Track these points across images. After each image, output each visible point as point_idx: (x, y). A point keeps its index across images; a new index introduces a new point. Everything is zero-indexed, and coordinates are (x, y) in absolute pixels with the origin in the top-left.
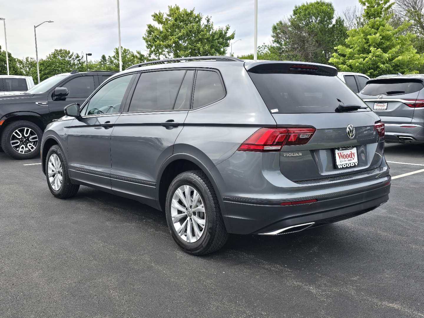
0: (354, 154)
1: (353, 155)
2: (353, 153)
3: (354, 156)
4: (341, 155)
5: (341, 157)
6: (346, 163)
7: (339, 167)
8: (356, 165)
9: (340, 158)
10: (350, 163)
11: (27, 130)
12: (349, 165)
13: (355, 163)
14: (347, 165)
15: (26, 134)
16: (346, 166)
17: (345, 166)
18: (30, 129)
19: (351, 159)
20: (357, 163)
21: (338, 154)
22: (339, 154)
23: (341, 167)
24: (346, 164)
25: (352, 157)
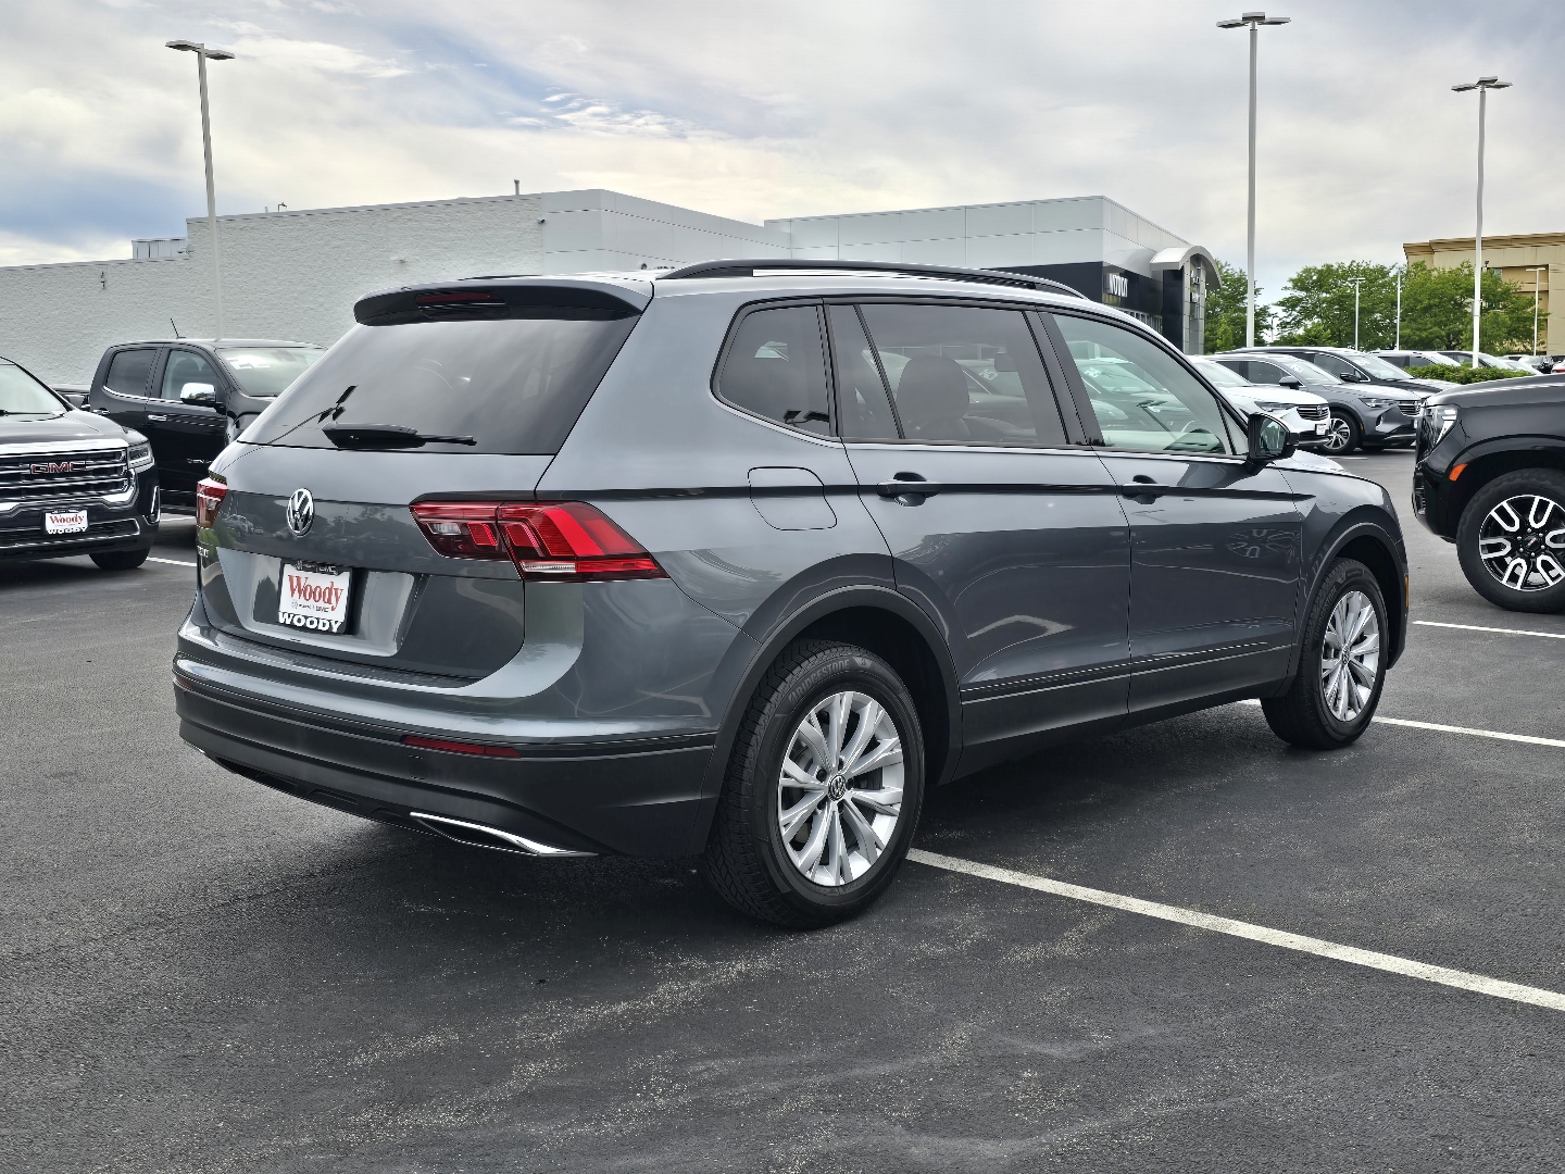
0: (339, 592)
1: (336, 594)
2: (336, 590)
3: (337, 600)
4: (299, 584)
5: (296, 592)
6: (306, 612)
7: (282, 621)
8: (335, 630)
9: (293, 591)
10: (318, 619)
11: (1543, 506)
12: (312, 623)
13: (333, 623)
14: (308, 621)
15: (1537, 521)
16: (300, 625)
17: (299, 620)
18: (1552, 504)
19: (327, 605)
20: (339, 624)
21: (291, 578)
22: (295, 580)
23: (288, 622)
24: (306, 617)
25: (329, 602)
